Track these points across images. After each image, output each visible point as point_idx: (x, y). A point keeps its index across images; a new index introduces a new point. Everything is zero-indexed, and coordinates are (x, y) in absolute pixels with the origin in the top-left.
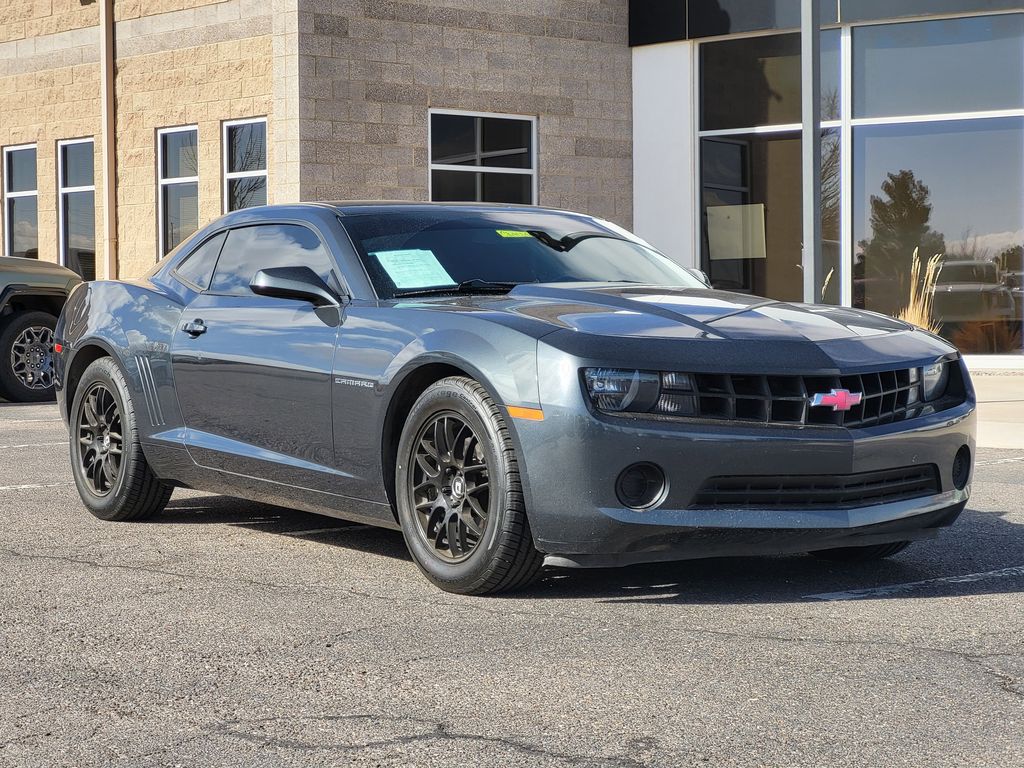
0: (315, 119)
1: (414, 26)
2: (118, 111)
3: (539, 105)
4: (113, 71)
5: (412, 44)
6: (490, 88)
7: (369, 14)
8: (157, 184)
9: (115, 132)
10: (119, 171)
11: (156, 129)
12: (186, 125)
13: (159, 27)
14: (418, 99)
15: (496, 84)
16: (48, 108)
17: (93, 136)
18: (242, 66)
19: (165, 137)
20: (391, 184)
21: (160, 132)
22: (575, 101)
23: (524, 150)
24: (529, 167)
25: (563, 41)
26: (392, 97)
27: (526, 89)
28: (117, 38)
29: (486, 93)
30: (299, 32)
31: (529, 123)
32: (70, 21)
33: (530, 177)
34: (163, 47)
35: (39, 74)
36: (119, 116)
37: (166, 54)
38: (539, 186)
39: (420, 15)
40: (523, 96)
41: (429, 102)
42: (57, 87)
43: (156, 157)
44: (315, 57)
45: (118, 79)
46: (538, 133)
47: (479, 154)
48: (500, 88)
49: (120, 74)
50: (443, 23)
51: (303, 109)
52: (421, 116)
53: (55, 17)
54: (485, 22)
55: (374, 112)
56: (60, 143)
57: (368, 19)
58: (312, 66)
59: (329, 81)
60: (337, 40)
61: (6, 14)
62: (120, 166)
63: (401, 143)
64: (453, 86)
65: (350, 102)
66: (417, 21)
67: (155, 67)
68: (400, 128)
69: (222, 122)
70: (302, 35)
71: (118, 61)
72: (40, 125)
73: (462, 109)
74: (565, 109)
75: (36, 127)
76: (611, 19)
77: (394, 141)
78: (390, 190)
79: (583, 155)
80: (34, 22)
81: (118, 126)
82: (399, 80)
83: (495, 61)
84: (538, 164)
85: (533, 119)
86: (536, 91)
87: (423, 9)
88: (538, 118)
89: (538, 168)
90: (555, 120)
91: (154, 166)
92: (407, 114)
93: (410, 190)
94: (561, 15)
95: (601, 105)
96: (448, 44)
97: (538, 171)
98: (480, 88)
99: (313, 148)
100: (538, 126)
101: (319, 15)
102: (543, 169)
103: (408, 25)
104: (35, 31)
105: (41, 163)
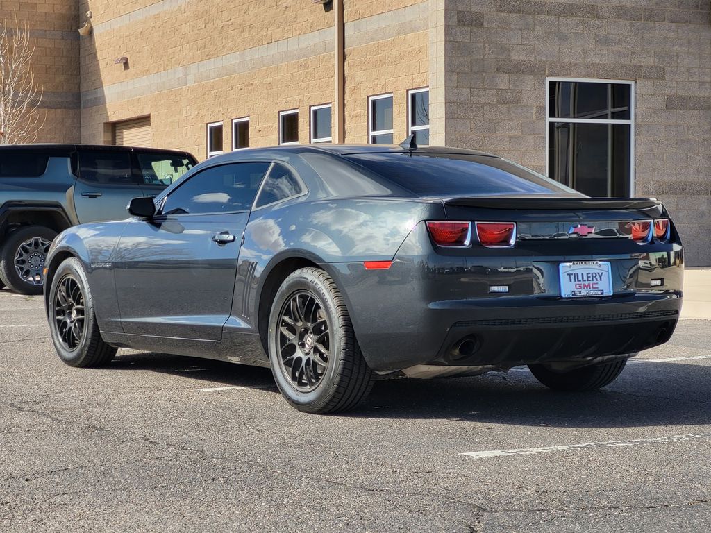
0: (457, 87)
1: (536, 17)
2: (346, 85)
3: (637, 72)
4: (343, 57)
5: (534, 30)
6: (596, 60)
7: (500, 9)
8: (368, 135)
9: (344, 99)
10: (346, 126)
11: (368, 97)
12: (386, 93)
13: (370, 25)
14: (537, 71)
15: (602, 57)
16: (305, 84)
17: (330, 103)
18: (420, 51)
19: (374, 103)
20: (516, 133)
21: (371, 99)
22: (666, 69)
23: (625, 108)
24: (629, 118)
25: (657, 24)
26: (517, 69)
27: (626, 61)
28: (346, 35)
29: (593, 65)
30: (445, 25)
31: (629, 86)
32: (319, 24)
33: (629, 126)
34: (373, 40)
35: (301, 61)
36: (346, 89)
37: (374, 44)
38: (635, 132)
39: (541, 10)
40: (623, 66)
41: (547, 72)
42: (310, 70)
43: (368, 117)
44: (457, 42)
45: (346, 63)
46: (636, 93)
47: (610, 110)
48: (604, 60)
49: (347, 59)
50: (559, 14)
51: (448, 80)
52: (541, 84)
53: (310, 21)
54: (593, 12)
55: (503, 81)
56: (313, 108)
57: (499, 14)
58: (454, 48)
59: (468, 59)
60: (475, 29)
61: (282, 21)
62: (347, 123)
63: (524, 102)
64: (566, 60)
65: (484, 74)
66: (538, 13)
67: (368, 54)
68: (524, 92)
69: (408, 90)
70: (447, 27)
71: (346, 50)
72: (300, 96)
73: (573, 77)
74: (659, 74)
75: (298, 98)
76: (697, 7)
77: (519, 101)
78: (515, 138)
79: (672, 108)
80: (298, 25)
81: (346, 95)
82: (523, 57)
83: (602, 41)
84: (636, 116)
85: (632, 83)
86: (635, 62)
87: (544, 4)
88: (636, 82)
89: (636, 119)
90: (650, 83)
91: (366, 123)
92: (529, 80)
93: (532, 136)
94: (656, 4)
95: (688, 71)
96: (563, 29)
97: (635, 122)
98: (589, 60)
99: (455, 108)
100: (635, 88)
101: (461, 12)
102: (639, 120)
103: (531, 17)
104: (298, 32)
105: (300, 122)
